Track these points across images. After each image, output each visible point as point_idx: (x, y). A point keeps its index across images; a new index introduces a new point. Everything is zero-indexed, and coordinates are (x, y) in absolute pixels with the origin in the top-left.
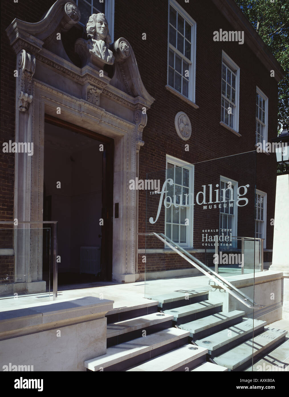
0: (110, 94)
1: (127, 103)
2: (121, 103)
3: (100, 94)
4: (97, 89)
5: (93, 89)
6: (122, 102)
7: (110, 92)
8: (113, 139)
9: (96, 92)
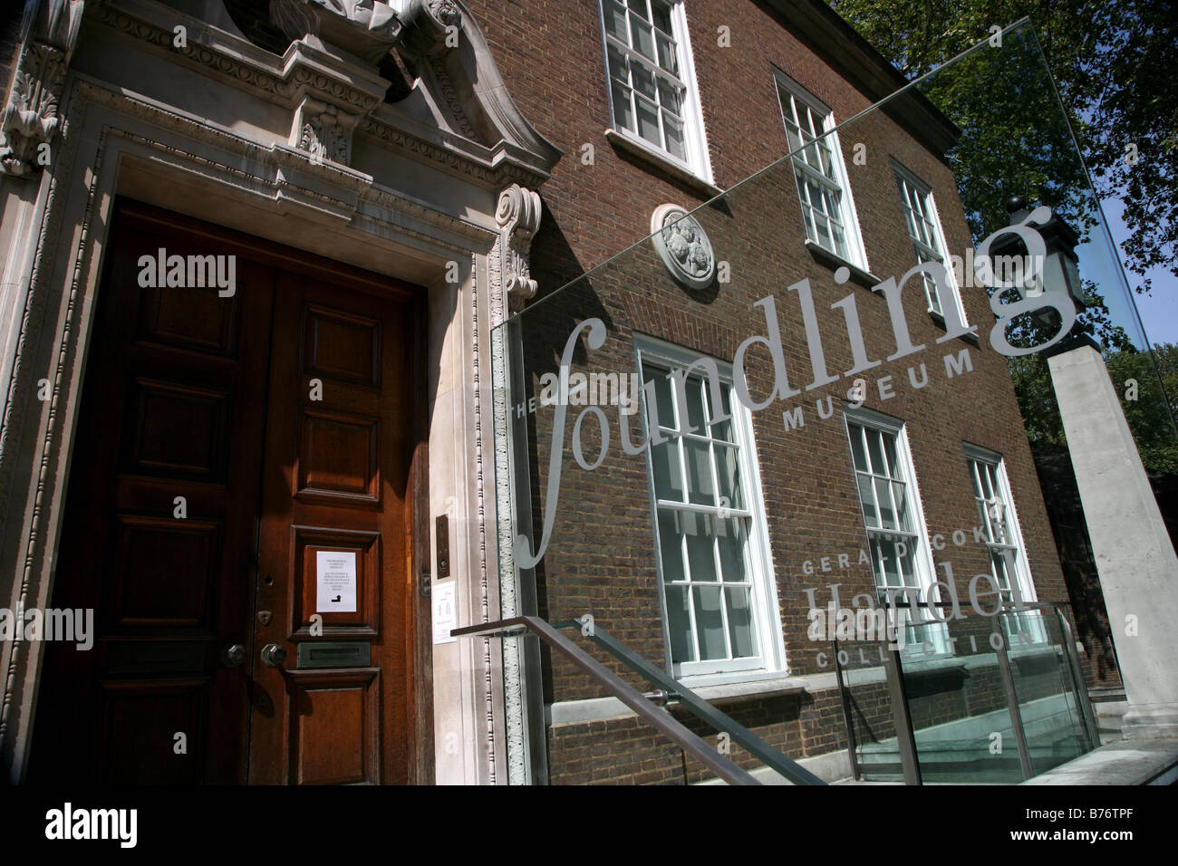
0: (395, 137)
1: (464, 166)
2: (440, 165)
3: (352, 129)
4: (340, 112)
5: (325, 113)
6: (444, 162)
7: (396, 130)
8: (425, 285)
9: (337, 125)
